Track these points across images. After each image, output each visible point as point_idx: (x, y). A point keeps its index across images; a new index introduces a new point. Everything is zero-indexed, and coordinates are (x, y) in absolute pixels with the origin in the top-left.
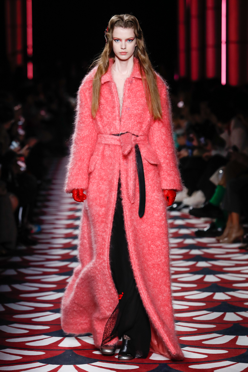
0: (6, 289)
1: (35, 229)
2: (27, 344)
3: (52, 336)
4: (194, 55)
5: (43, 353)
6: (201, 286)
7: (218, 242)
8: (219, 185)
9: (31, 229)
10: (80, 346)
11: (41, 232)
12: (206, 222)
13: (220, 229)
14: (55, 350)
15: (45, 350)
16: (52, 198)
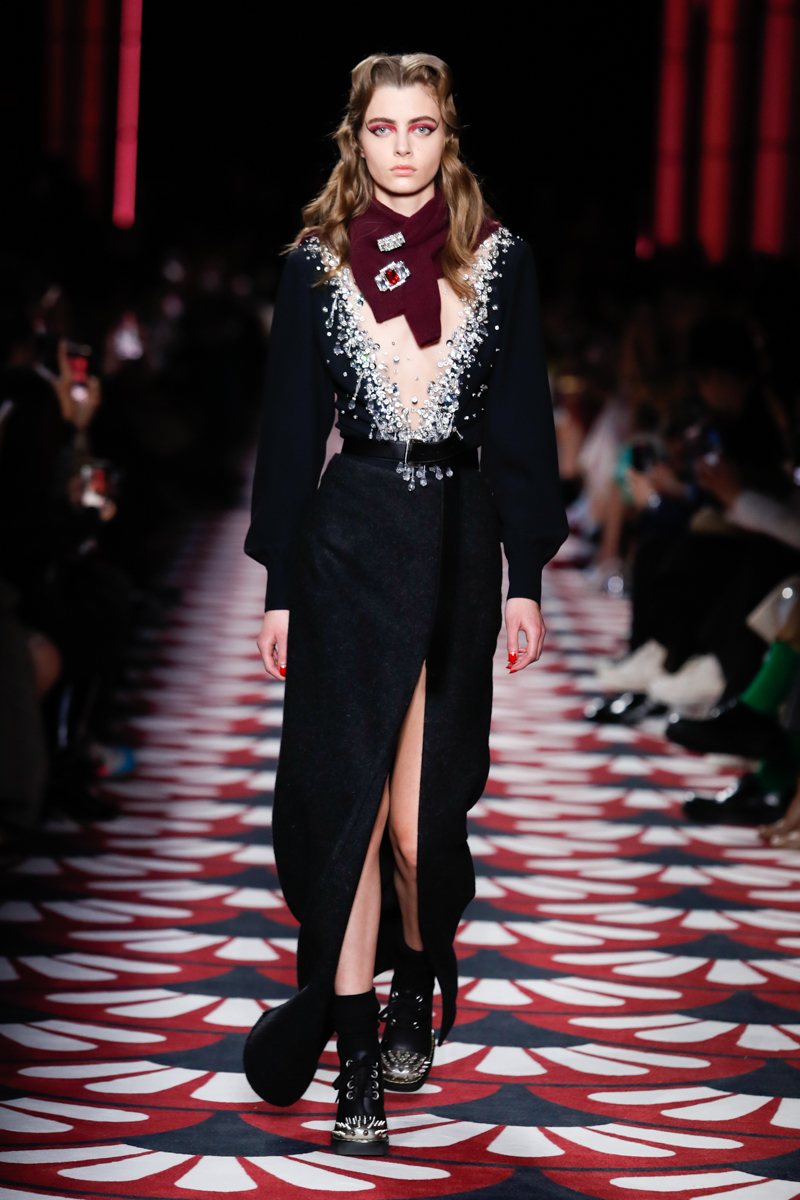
1: (114, 762)
2: (64, 1173)
3: (156, 1150)
4: (714, 173)
6: (698, 998)
7: (766, 844)
8: (779, 640)
9: (99, 763)
10: (252, 1191)
11: (134, 774)
12: (725, 772)
13: (772, 800)
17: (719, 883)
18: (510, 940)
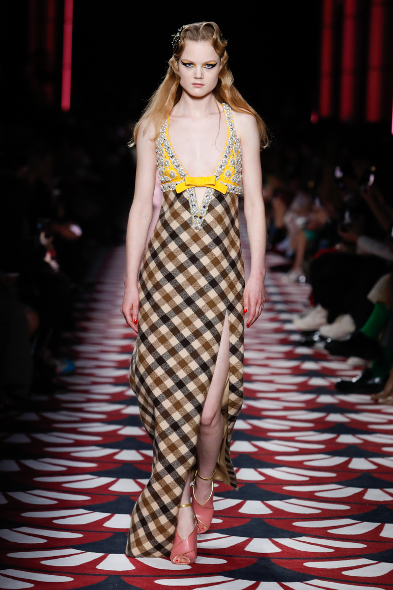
0: (12, 466)
1: (62, 367)
2: (43, 562)
3: (87, 551)
4: (347, 82)
5: (70, 579)
6: (344, 476)
7: (376, 402)
8: (378, 302)
9: (53, 368)
10: (133, 570)
11: (74, 372)
12: (356, 368)
13: (377, 380)
14: (90, 574)
15: (74, 574)
16: (95, 315)
17: (354, 421)
18: (254, 450)
